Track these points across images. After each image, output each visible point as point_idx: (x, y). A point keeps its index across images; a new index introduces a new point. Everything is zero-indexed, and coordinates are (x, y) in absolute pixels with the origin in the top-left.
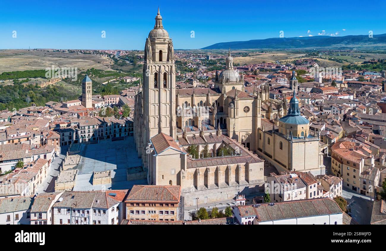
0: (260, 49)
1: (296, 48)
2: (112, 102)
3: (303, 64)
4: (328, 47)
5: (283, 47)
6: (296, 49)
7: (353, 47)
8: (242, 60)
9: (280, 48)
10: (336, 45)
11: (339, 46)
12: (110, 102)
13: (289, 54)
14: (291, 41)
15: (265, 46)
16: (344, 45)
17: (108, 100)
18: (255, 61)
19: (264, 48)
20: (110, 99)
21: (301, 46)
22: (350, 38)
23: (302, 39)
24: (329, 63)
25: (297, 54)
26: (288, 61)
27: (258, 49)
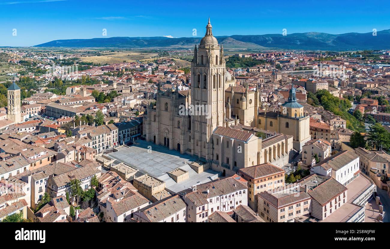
0: (106, 48)
1: (141, 47)
2: (34, 112)
3: (164, 63)
4: (168, 47)
5: (129, 46)
6: (141, 49)
7: (188, 48)
8: (100, 60)
9: (125, 47)
10: (174, 45)
11: (176, 46)
12: (31, 112)
13: (142, 53)
14: (135, 40)
15: (111, 45)
16: (180, 46)
17: (30, 110)
18: (113, 61)
19: (109, 47)
20: (31, 109)
21: (145, 46)
22: (184, 40)
23: (145, 39)
24: (182, 62)
25: (150, 54)
26: (148, 61)
27: (104, 48)
